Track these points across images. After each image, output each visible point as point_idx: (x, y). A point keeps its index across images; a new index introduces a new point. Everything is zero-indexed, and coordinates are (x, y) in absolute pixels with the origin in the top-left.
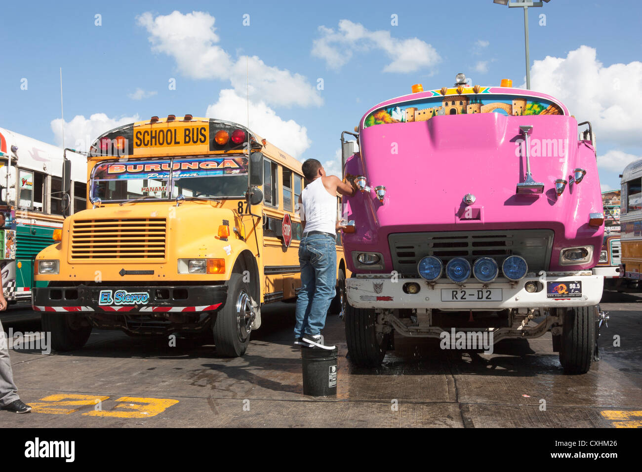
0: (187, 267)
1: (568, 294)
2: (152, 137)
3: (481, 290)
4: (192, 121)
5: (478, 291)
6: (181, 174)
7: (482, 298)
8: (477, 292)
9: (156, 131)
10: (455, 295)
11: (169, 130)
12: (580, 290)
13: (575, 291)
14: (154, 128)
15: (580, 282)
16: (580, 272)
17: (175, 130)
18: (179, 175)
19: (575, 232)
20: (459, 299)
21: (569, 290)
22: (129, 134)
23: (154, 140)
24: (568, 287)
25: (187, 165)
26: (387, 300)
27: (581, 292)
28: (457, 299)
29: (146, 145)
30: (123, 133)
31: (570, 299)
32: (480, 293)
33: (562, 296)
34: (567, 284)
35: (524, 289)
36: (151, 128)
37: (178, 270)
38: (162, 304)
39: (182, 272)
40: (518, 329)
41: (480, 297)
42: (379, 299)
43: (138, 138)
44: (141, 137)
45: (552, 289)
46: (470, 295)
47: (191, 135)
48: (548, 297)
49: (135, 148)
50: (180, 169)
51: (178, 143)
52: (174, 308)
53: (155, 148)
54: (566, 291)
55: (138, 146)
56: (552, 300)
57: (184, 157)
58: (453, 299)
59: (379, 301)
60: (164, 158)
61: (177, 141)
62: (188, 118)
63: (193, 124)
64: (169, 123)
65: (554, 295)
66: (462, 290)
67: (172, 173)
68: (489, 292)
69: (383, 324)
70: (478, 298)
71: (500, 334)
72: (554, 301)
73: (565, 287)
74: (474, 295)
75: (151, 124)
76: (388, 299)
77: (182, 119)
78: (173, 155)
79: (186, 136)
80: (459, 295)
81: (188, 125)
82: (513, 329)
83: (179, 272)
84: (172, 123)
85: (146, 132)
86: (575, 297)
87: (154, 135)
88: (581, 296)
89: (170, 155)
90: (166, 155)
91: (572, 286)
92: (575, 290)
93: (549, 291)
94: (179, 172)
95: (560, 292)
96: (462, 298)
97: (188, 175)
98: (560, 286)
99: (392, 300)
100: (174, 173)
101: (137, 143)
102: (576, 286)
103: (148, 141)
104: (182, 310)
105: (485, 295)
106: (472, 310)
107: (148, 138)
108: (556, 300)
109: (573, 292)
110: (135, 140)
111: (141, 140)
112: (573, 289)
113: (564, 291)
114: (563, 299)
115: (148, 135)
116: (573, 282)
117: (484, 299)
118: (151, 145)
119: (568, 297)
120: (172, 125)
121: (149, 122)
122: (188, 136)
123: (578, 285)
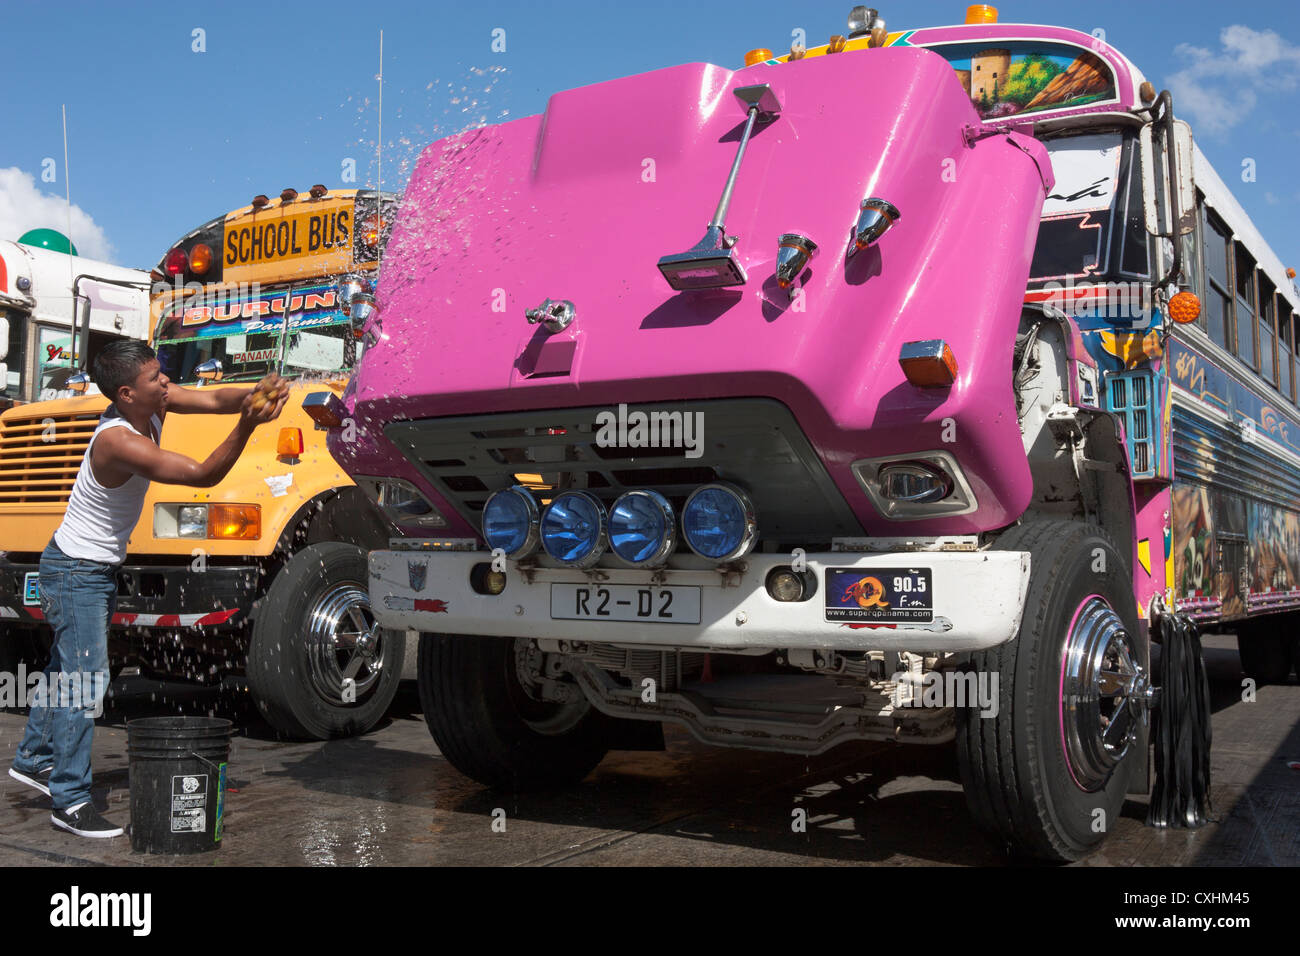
0: (174, 523)
1: (887, 608)
2: (255, 242)
3: (646, 588)
4: (324, 200)
5: (641, 593)
6: (303, 319)
7: (648, 614)
8: (638, 595)
9: (261, 227)
10: (584, 601)
11: (284, 224)
12: (927, 598)
13: (909, 600)
14: (258, 222)
15: (926, 573)
16: (941, 541)
17: (295, 222)
18: (300, 322)
19: (872, 407)
20: (593, 614)
21: (891, 597)
22: (217, 239)
23: (257, 247)
24: (889, 586)
25: (315, 298)
26: (435, 611)
27: (929, 604)
28: (588, 613)
29: (244, 260)
30: (207, 237)
31: (893, 627)
32: (646, 597)
33: (871, 617)
34: (886, 575)
35: (762, 590)
36: (254, 221)
37: (154, 530)
38: (121, 605)
39: (161, 534)
40: (881, 714)
41: (645, 609)
42: (421, 605)
43: (231, 245)
44: (236, 243)
45: (841, 594)
46: (619, 603)
47: (321, 232)
48: (830, 617)
49: (227, 268)
50: (302, 310)
51: (298, 250)
52: (141, 616)
53: (259, 265)
54: (882, 600)
55: (231, 262)
56: (838, 628)
57: (310, 281)
58: (578, 612)
59: (418, 611)
60: (277, 286)
61: (296, 246)
62: (317, 193)
63: (328, 205)
64: (286, 208)
65: (847, 611)
66: (603, 587)
67: (287, 319)
68: (666, 597)
69: (557, 679)
70: (641, 613)
71: (843, 724)
72: (846, 629)
73: (878, 586)
74: (628, 603)
75: (254, 212)
76: (436, 606)
77: (307, 196)
78: (290, 278)
79: (312, 233)
80: (594, 602)
81: (317, 208)
82: (867, 713)
83: (155, 535)
84: (290, 206)
85: (245, 231)
86: (911, 618)
87: (257, 237)
88: (929, 618)
89: (285, 279)
90: (277, 280)
91: (902, 585)
92: (911, 596)
93: (830, 600)
94: (300, 317)
95: (866, 603)
96: (600, 612)
97: (314, 322)
98: (863, 582)
99: (444, 610)
100: (291, 319)
101: (228, 256)
102: (915, 585)
103: (248, 250)
104: (155, 621)
105: (658, 603)
106: (684, 650)
107: (247, 244)
108: (853, 626)
109: (905, 605)
110: (227, 251)
111: (235, 251)
112: (903, 593)
113: (875, 600)
114: (874, 627)
115: (248, 237)
116: (903, 572)
117: (655, 616)
118: (253, 258)
119: (890, 618)
120: (290, 211)
121: (250, 208)
122: (316, 232)
123: (921, 580)
